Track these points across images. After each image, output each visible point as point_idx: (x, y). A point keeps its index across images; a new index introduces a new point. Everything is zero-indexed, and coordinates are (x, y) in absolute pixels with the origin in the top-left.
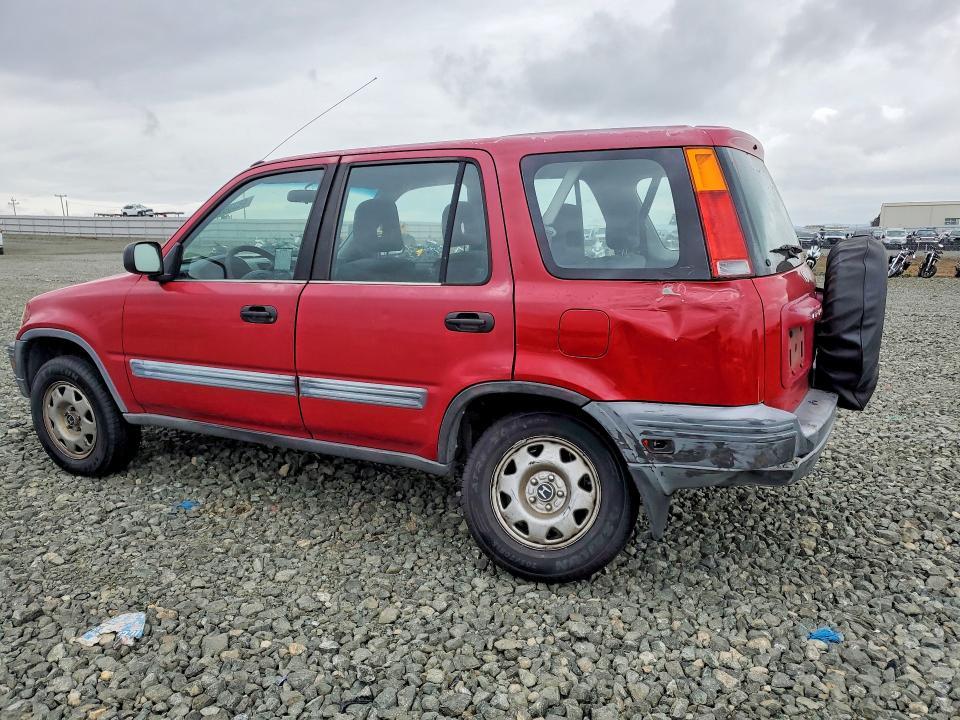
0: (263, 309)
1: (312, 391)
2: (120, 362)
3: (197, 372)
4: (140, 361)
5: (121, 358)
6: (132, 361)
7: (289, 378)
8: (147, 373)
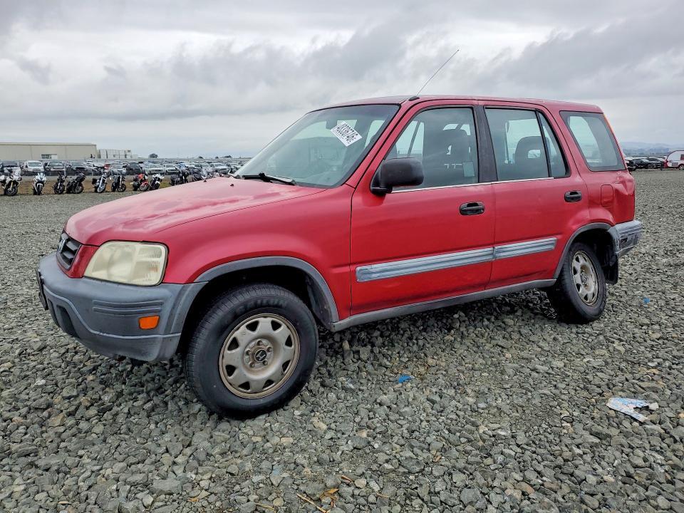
0: (476, 205)
1: (502, 254)
2: (346, 273)
3: (423, 263)
4: (364, 267)
5: (347, 269)
6: (358, 268)
7: (488, 250)
8: (374, 275)
